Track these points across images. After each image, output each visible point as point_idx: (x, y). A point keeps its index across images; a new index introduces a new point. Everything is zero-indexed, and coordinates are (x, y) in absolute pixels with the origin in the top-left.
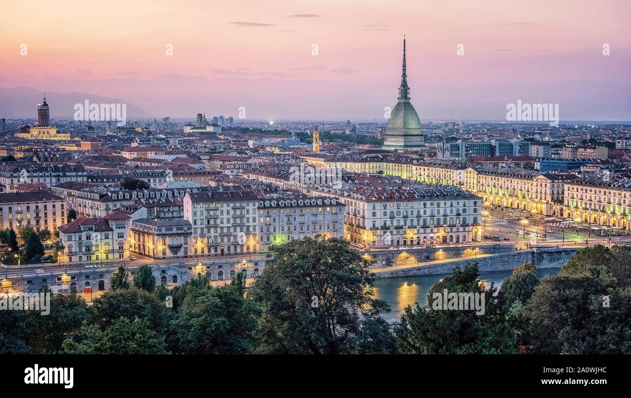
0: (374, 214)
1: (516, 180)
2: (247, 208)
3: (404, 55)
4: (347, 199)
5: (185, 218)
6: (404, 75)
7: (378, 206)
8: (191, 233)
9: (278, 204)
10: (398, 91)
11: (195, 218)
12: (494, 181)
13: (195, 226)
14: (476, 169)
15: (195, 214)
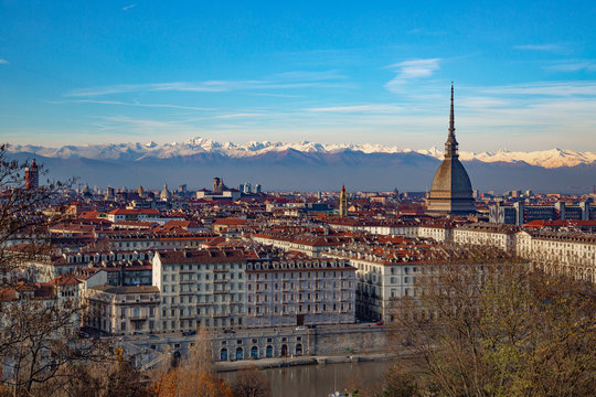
0: (392, 280)
1: (579, 245)
2: (231, 270)
3: (452, 106)
4: (362, 262)
5: (154, 285)
6: (452, 129)
7: (399, 270)
8: (159, 303)
9: (271, 267)
10: (444, 147)
11: (165, 283)
12: (552, 247)
13: (165, 294)
14: (530, 233)
15: (164, 278)
